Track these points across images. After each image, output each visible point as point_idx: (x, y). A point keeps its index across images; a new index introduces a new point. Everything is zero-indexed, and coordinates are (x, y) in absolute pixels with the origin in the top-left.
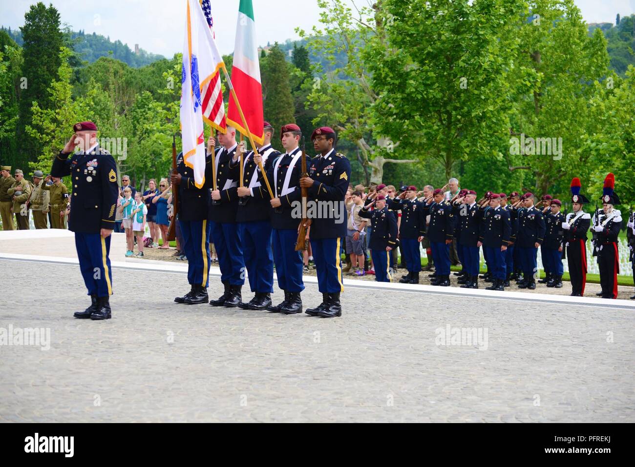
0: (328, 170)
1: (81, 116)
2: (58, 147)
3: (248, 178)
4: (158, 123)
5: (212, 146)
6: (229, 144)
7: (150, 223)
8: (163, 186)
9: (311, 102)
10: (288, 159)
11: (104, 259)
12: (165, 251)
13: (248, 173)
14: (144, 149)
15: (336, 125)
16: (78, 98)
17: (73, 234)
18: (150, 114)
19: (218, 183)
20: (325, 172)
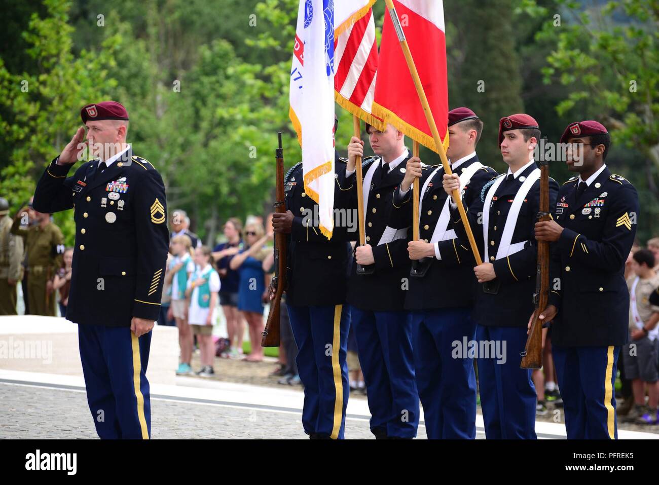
0: (593, 208)
1: (90, 90)
2: (42, 150)
3: (430, 221)
4: (246, 107)
5: (357, 156)
6: (392, 153)
7: (227, 308)
8: (253, 234)
9: (557, 70)
10: (512, 186)
11: (137, 380)
12: (254, 365)
13: (430, 212)
14: (215, 157)
15: (607, 116)
16: (83, 52)
17: (74, 328)
18: (229, 87)
19: (369, 232)
20: (586, 211)
